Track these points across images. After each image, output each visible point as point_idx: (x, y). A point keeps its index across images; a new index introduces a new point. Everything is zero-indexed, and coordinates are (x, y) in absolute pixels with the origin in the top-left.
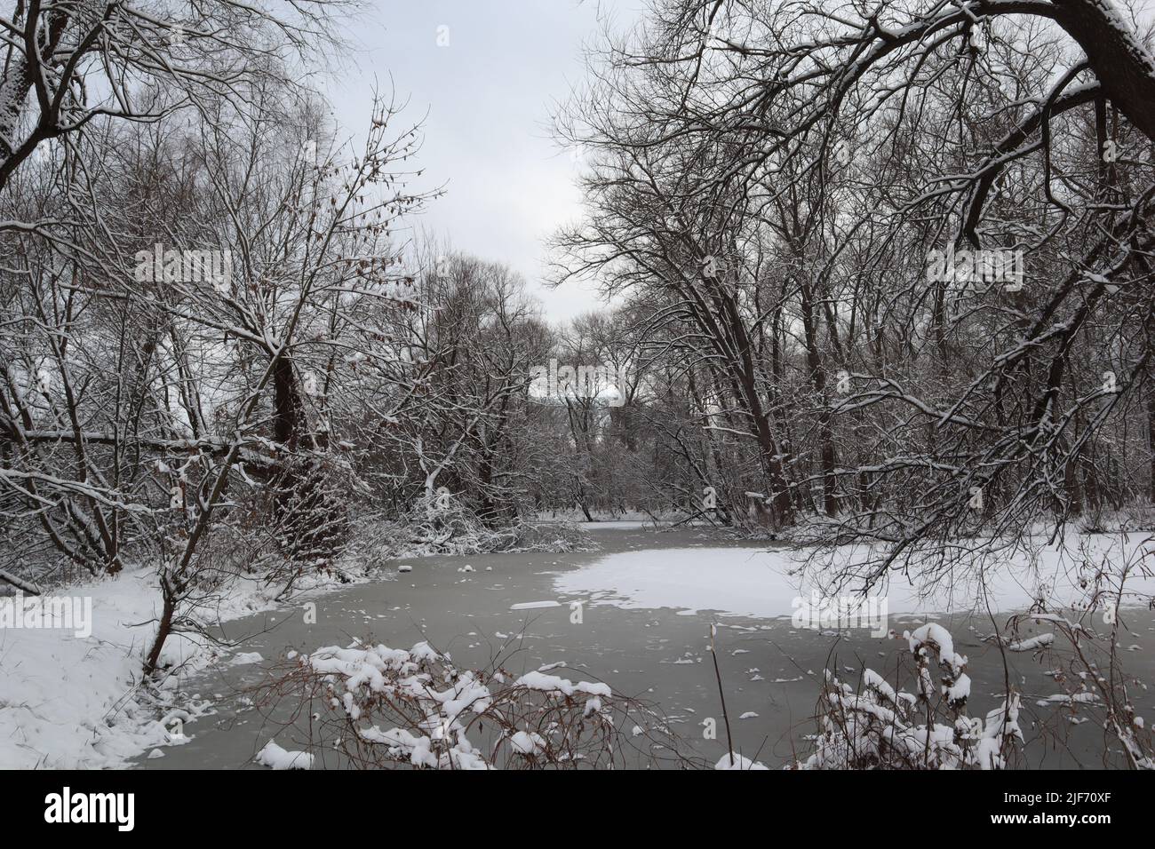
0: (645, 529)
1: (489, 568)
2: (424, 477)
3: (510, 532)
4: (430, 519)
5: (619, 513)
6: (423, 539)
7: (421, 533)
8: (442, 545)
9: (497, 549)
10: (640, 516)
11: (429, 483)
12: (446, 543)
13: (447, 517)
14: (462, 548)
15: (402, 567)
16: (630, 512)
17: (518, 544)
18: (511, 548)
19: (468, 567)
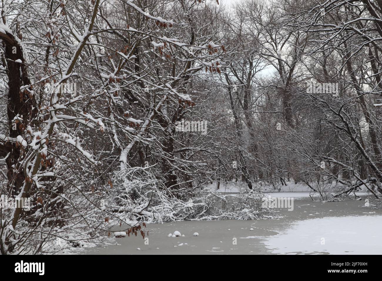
0: (312, 199)
1: (196, 234)
2: (118, 151)
3: (200, 201)
4: (127, 190)
5: (279, 185)
6: (122, 208)
7: (119, 203)
8: (140, 213)
9: (189, 217)
10: (301, 186)
11: (123, 157)
12: (144, 212)
13: (143, 188)
14: (159, 216)
15: (117, 233)
16: (291, 184)
17: (208, 213)
18: (202, 216)
19: (177, 233)
